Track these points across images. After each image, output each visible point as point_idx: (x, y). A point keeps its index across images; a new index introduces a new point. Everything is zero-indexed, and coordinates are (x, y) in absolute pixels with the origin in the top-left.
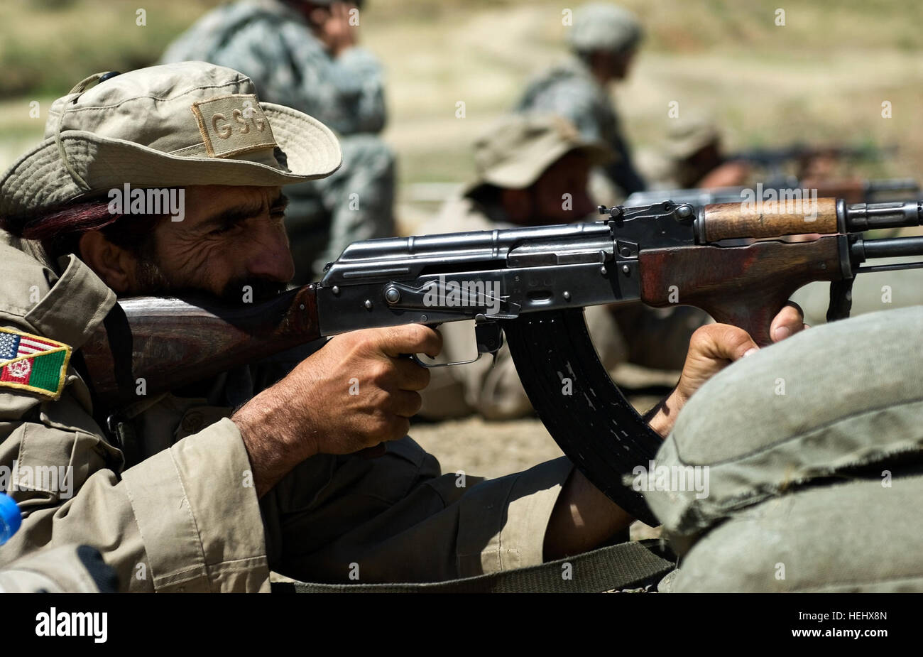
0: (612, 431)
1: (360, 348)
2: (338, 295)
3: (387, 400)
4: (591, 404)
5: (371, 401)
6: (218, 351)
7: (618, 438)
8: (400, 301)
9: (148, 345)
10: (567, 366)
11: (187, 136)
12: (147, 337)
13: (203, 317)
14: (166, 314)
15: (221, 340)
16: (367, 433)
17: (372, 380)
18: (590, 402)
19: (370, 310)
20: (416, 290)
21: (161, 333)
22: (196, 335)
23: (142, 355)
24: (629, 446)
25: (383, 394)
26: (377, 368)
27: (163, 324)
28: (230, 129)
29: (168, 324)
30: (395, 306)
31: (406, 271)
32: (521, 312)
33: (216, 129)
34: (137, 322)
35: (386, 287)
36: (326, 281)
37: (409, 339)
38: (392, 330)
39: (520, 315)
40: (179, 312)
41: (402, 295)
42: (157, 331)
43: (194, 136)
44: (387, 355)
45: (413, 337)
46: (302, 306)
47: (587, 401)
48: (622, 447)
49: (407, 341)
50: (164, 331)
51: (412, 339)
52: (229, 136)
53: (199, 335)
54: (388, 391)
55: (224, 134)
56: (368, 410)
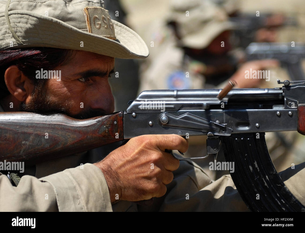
0: (276, 199)
1: (146, 144)
2: (135, 117)
3: (159, 173)
4: (266, 184)
5: (151, 172)
6: (68, 143)
7: (279, 203)
8: (168, 123)
9: (31, 138)
10: (255, 163)
11: (80, 24)
12: (31, 134)
13: (62, 125)
14: (42, 122)
15: (70, 137)
16: (147, 190)
17: (152, 161)
18: (265, 183)
19: (152, 126)
20: (178, 118)
21: (39, 132)
22: (58, 134)
23: (28, 143)
24: (285, 208)
25: (158, 170)
26: (155, 155)
27: (40, 128)
28: (100, 25)
29: (42, 128)
30: (165, 125)
31: (172, 107)
32: (232, 133)
33: (94, 23)
34: (26, 125)
35: (161, 115)
36: (129, 110)
37: (172, 142)
38: (163, 136)
39: (232, 134)
40: (49, 122)
41: (169, 119)
42: (37, 131)
43: (83, 25)
44: (159, 149)
45: (175, 141)
46: (115, 122)
47: (264, 183)
48: (281, 208)
49: (171, 143)
50: (40, 131)
51: (174, 142)
52: (99, 28)
53: (59, 134)
54: (160, 168)
55: (98, 26)
56: (148, 178)
